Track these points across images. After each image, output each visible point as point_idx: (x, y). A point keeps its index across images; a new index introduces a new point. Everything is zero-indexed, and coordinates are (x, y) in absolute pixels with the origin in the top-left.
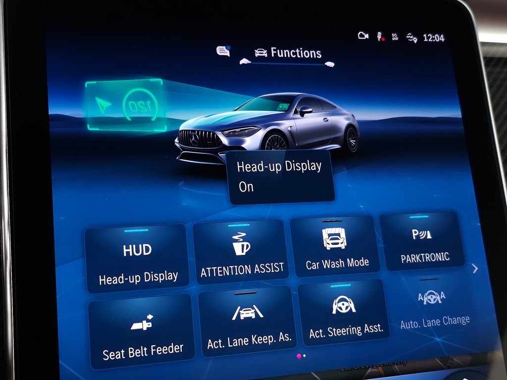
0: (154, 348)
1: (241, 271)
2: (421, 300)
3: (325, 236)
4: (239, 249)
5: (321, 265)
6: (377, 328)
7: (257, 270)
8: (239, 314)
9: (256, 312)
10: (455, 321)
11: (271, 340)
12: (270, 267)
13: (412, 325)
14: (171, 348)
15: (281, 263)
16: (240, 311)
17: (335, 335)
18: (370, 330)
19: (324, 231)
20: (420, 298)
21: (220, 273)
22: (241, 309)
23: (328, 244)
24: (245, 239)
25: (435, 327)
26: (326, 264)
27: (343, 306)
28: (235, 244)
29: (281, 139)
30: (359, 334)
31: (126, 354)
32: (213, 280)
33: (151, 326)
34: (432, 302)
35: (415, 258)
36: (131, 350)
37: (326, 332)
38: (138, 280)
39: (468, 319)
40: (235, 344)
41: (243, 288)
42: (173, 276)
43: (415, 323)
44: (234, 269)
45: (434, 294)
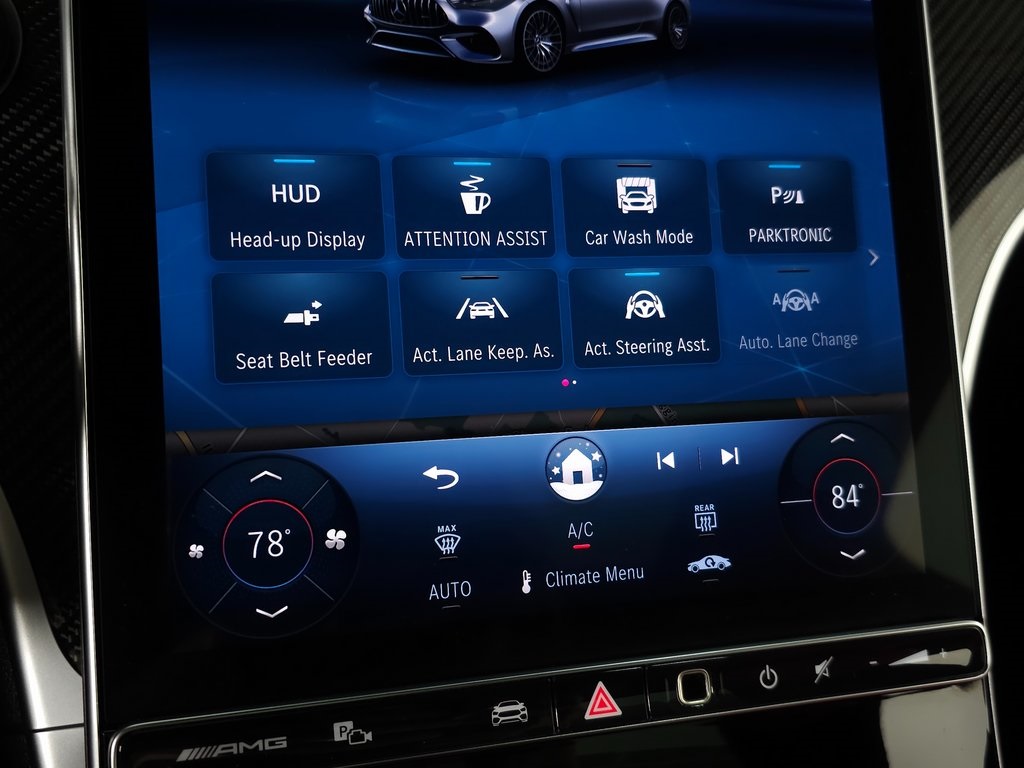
0: (322, 355)
1: (474, 241)
2: (777, 303)
3: (621, 190)
4: (471, 204)
5: (611, 239)
6: (700, 344)
7: (501, 240)
8: (468, 310)
9: (496, 309)
10: (833, 341)
11: (520, 354)
12: (523, 236)
13: (761, 343)
14: (351, 357)
15: (543, 232)
16: (470, 307)
17: (628, 353)
18: (687, 347)
19: (619, 181)
20: (776, 300)
21: (438, 242)
22: (471, 303)
23: (626, 205)
24: (481, 188)
25: (797, 349)
26: (620, 237)
27: (645, 306)
28: (464, 196)
30: (669, 352)
31: (276, 361)
32: (425, 251)
33: (317, 319)
34: (797, 309)
35: (772, 235)
36: (284, 356)
37: (612, 348)
38: (296, 243)
39: (854, 338)
40: (460, 357)
41: (475, 268)
42: (357, 242)
43: (765, 342)
44: (461, 235)
45: (800, 296)
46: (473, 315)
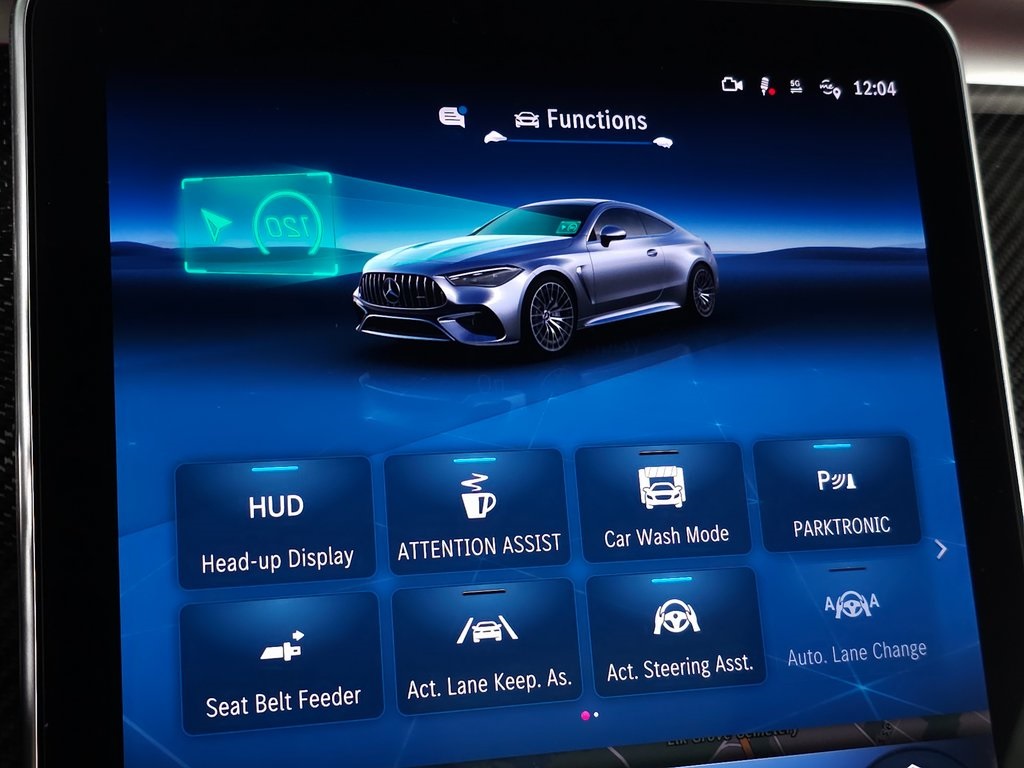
0: (304, 695)
1: (477, 549)
2: (830, 609)
3: (644, 482)
4: (474, 506)
5: (634, 539)
6: (742, 662)
7: (508, 547)
8: (470, 632)
9: (503, 630)
10: (897, 652)
11: (531, 683)
12: (533, 541)
13: (813, 657)
14: (337, 697)
15: (556, 535)
16: (473, 627)
17: (659, 676)
18: (727, 666)
19: (641, 472)
20: (829, 605)
21: (436, 553)
22: (474, 624)
23: (650, 499)
24: (486, 487)
25: (856, 664)
26: (645, 537)
27: (676, 619)
28: (465, 497)
29: (561, 291)
30: (706, 673)
31: (251, 706)
32: (422, 565)
33: (299, 653)
34: (853, 614)
35: (820, 528)
36: (261, 699)
37: (639, 670)
38: (276, 564)
39: (922, 647)
40: (462, 690)
41: (479, 582)
42: (344, 558)
43: (818, 656)
44: (463, 544)
45: (857, 599)
46: (476, 638)
